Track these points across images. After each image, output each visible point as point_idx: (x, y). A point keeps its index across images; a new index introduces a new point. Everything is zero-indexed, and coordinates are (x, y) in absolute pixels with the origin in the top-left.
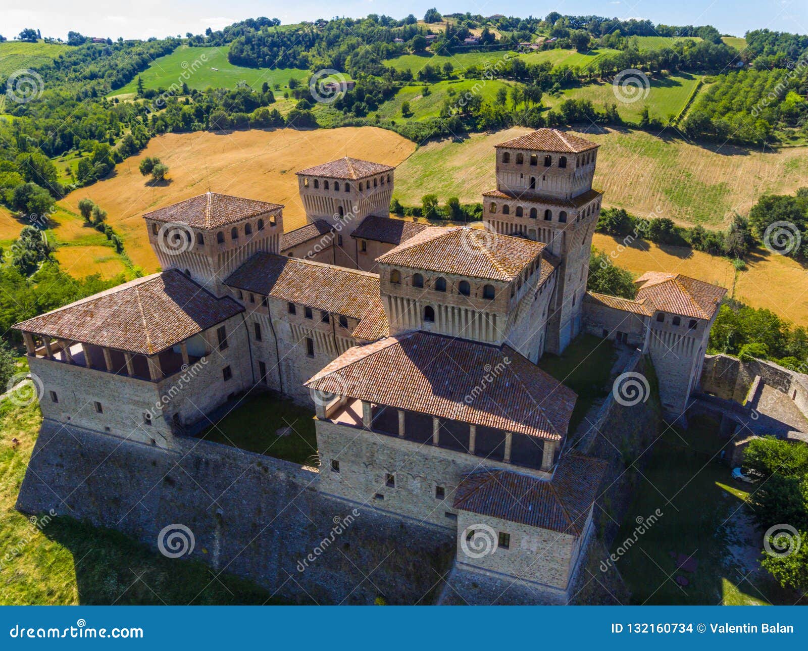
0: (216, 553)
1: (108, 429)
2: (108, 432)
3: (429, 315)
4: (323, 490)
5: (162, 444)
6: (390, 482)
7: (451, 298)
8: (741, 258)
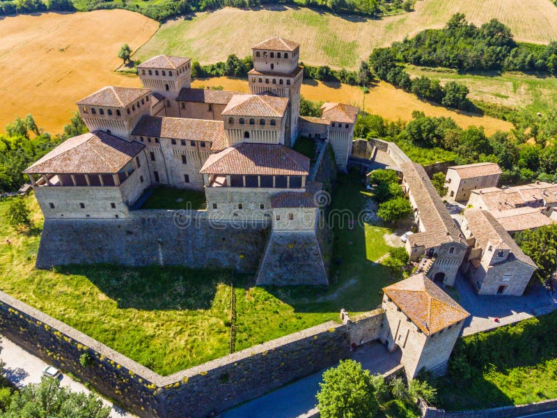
0: (161, 258)
1: (88, 216)
3: (247, 135)
5: (122, 216)
6: (240, 207)
7: (257, 127)
8: (366, 86)
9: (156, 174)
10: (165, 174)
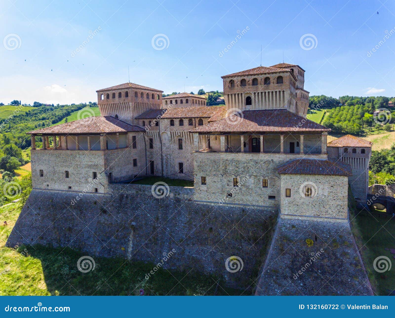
1: (70, 187)
2: (70, 190)
3: (249, 101)
4: (195, 199)
5: (102, 190)
7: (261, 88)
9: (152, 163)
10: (160, 163)
